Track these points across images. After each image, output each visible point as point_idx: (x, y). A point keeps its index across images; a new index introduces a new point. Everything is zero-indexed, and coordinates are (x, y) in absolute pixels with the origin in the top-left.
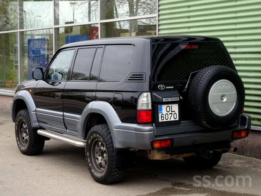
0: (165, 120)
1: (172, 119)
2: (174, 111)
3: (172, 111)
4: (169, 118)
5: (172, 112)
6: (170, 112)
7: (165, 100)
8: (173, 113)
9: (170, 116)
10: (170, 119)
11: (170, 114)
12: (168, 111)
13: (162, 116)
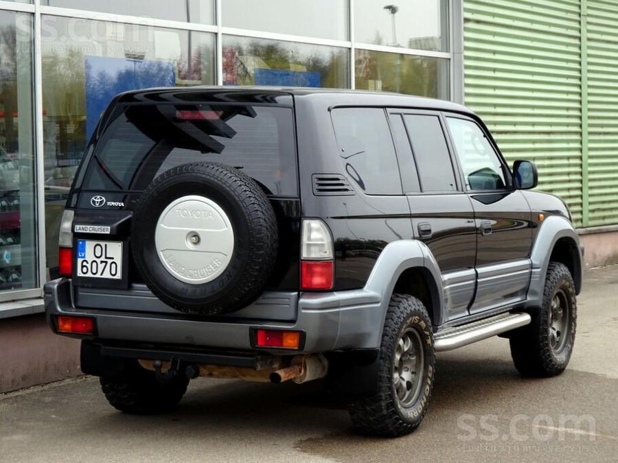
0: (89, 275)
1: (107, 275)
2: (112, 258)
3: (108, 256)
4: (100, 272)
5: (106, 258)
6: (103, 259)
7: (80, 229)
8: (110, 261)
9: (101, 266)
10: (102, 274)
11: (102, 262)
12: (98, 256)
13: (85, 264)
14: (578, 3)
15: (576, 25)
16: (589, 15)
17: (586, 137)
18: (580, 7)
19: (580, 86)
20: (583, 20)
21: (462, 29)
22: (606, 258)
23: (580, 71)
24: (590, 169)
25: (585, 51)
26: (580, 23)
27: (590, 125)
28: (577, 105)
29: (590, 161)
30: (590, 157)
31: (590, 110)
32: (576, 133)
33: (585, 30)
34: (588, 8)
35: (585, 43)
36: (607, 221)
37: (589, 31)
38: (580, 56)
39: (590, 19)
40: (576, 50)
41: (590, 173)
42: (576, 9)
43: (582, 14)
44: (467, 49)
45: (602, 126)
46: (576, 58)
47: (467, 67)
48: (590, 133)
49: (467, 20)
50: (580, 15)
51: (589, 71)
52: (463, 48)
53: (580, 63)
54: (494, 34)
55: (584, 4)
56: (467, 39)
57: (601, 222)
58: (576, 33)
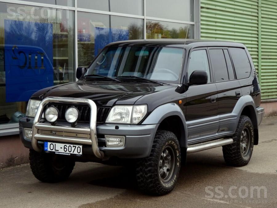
14: (257, 1)
15: (256, 11)
16: (262, 7)
17: (260, 60)
18: (258, 3)
19: (258, 38)
20: (259, 9)
21: (200, 11)
22: (269, 114)
23: (258, 31)
24: (262, 74)
25: (260, 23)
26: (258, 10)
27: (262, 55)
28: (256, 46)
29: (262, 71)
30: (262, 69)
31: (262, 48)
32: (256, 58)
33: (261, 13)
34: (262, 3)
35: (260, 19)
36: (270, 97)
37: (262, 14)
38: (258, 24)
39: (262, 9)
40: (256, 22)
41: (262, 76)
42: (256, 4)
43: (259, 6)
44: (202, 20)
45: (268, 55)
46: (256, 25)
47: (202, 28)
48: (262, 59)
49: (202, 7)
50: (258, 6)
51: (262, 31)
52: (200, 20)
53: (258, 28)
54: (216, 14)
55: (260, 2)
56: (202, 16)
57: (267, 98)
58: (256, 15)
